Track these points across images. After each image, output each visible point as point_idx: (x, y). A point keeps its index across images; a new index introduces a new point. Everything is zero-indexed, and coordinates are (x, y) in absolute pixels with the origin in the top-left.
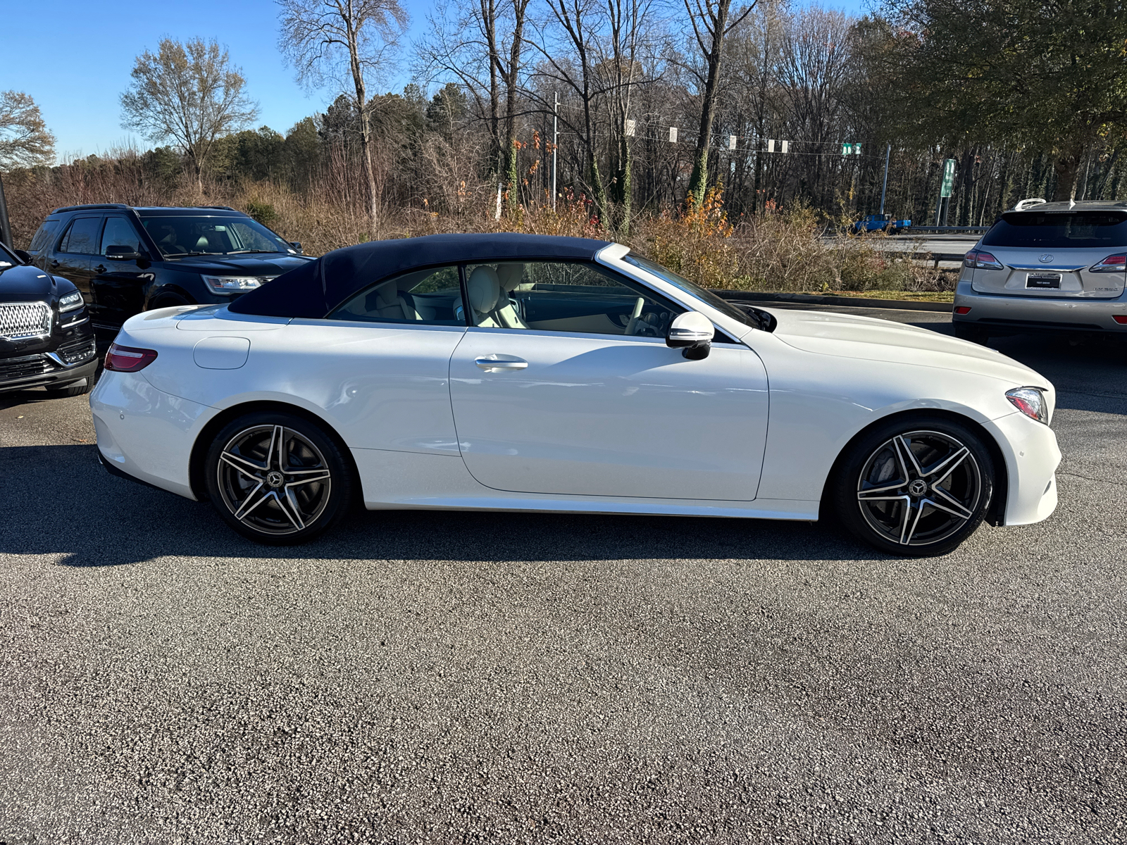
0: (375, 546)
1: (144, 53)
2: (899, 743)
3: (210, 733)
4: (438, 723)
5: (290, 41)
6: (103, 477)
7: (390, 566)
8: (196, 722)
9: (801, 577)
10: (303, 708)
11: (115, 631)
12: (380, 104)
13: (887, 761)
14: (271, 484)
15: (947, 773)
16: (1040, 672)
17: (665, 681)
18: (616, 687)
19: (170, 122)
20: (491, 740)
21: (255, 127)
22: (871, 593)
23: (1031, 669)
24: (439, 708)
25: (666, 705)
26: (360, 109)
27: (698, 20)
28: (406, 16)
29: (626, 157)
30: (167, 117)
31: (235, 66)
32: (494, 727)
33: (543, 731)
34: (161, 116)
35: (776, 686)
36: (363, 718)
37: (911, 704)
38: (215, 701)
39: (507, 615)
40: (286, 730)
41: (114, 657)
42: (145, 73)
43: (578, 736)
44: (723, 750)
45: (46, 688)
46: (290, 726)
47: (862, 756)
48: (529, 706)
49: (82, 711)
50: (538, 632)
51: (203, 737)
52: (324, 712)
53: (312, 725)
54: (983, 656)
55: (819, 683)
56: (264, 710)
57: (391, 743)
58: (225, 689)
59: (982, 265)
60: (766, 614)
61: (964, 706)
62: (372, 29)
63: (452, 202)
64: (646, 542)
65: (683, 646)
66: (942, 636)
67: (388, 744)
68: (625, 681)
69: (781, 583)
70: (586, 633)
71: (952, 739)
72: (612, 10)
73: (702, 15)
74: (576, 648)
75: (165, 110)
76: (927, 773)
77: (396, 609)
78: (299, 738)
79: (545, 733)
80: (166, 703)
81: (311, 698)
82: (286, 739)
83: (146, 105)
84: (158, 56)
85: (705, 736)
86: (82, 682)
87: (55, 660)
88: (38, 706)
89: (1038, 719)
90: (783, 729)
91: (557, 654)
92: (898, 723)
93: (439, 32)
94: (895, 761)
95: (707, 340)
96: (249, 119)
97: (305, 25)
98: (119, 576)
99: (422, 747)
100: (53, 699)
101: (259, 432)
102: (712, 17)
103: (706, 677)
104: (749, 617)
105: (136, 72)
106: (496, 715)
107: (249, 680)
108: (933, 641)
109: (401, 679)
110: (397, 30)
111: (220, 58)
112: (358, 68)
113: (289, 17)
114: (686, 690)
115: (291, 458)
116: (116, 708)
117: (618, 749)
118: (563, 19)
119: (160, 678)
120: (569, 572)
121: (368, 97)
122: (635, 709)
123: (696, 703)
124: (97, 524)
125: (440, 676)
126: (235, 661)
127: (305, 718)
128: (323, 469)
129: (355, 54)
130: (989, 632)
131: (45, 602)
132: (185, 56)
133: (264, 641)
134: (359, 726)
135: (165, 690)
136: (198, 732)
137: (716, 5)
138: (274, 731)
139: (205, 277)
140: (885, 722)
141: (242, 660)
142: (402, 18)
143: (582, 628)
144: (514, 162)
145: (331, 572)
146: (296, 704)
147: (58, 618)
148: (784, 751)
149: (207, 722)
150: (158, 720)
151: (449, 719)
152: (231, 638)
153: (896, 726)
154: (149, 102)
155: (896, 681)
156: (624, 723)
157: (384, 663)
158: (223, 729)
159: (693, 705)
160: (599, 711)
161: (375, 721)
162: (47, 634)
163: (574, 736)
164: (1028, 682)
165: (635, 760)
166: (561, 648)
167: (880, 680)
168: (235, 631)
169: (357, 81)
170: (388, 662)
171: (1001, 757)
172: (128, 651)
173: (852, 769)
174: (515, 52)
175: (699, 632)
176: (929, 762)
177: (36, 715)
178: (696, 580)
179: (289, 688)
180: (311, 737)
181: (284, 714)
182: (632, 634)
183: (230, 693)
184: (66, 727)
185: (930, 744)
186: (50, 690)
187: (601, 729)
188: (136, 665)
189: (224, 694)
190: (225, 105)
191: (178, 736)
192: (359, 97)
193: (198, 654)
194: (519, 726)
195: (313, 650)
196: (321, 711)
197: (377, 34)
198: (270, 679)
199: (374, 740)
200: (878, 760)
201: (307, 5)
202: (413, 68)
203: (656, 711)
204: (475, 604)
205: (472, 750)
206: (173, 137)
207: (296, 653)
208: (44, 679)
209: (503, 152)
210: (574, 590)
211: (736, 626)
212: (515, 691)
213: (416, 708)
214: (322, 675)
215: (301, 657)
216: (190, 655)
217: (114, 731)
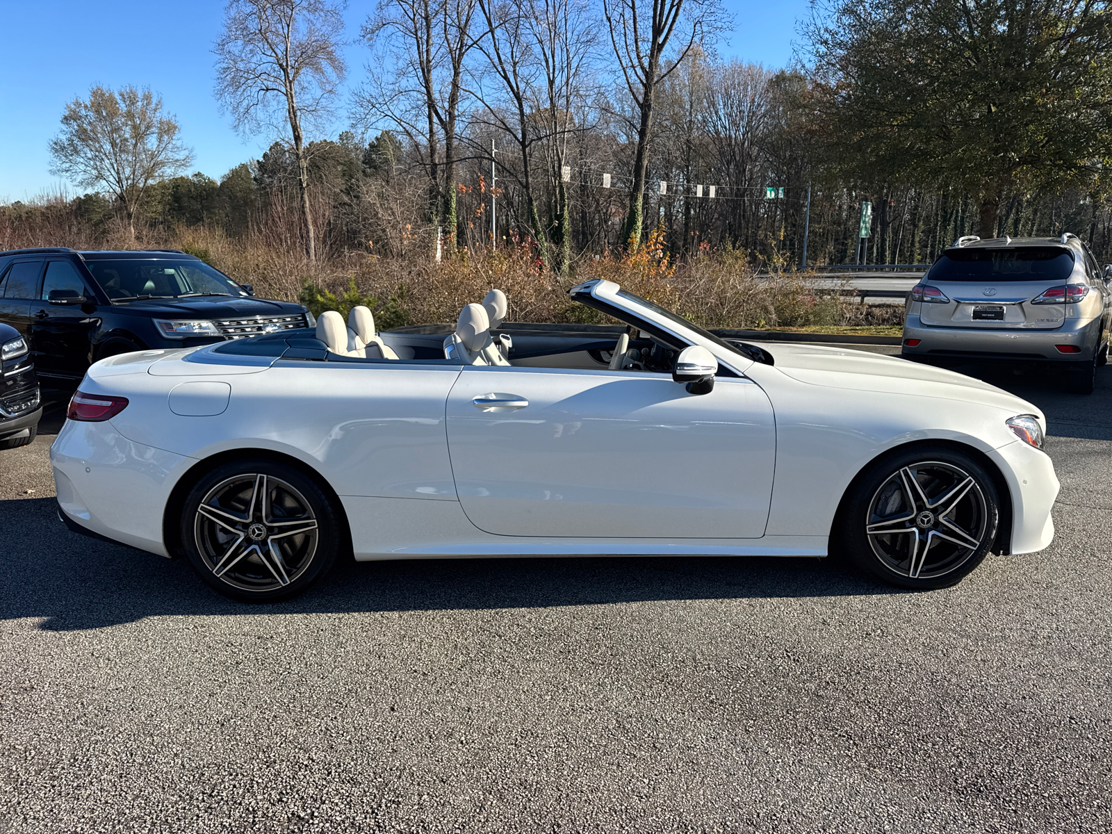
0: (364, 599)
1: (74, 101)
2: (963, 793)
3: (215, 824)
4: (470, 797)
5: (227, 89)
6: (56, 534)
7: (385, 621)
8: (198, 812)
9: (817, 616)
10: (317, 787)
11: (90, 708)
12: (318, 150)
13: (957, 814)
14: (253, 537)
15: (1021, 825)
16: (1082, 707)
17: (704, 737)
18: (654, 746)
19: (101, 168)
20: (532, 815)
21: (188, 173)
22: (891, 630)
23: (1072, 704)
24: (468, 780)
25: (711, 764)
26: (297, 155)
27: (630, 72)
28: (343, 66)
29: (564, 201)
30: (98, 163)
31: (169, 113)
32: (532, 799)
33: (586, 800)
34: (92, 163)
35: (821, 736)
36: (385, 796)
37: (964, 748)
38: (215, 785)
39: (521, 671)
40: (302, 815)
41: (92, 739)
42: (75, 120)
43: (626, 805)
44: (783, 812)
45: (18, 779)
46: (305, 811)
47: (929, 810)
48: (565, 773)
49: (63, 805)
50: (558, 689)
51: (207, 829)
52: (341, 791)
53: (330, 808)
54: (1021, 693)
55: (865, 730)
56: (273, 792)
57: (422, 824)
58: (225, 771)
59: (928, 299)
60: (792, 658)
61: (1018, 749)
62: (310, 78)
63: (395, 244)
64: (651, 584)
65: (714, 697)
66: (975, 673)
67: (419, 825)
68: (662, 739)
69: (799, 624)
70: (609, 687)
71: (1016, 786)
72: (547, 61)
73: (633, 66)
74: (603, 704)
75: (96, 156)
76: (1001, 825)
77: (400, 670)
78: (318, 824)
79: (589, 803)
80: (160, 790)
81: (324, 776)
82: (303, 826)
83: (76, 151)
84: (89, 104)
85: (761, 796)
86: (59, 770)
87: (25, 746)
88: (10, 802)
89: (1095, 758)
90: (840, 784)
91: (584, 713)
92: (956, 770)
93: (377, 81)
94: (964, 814)
95: (711, 375)
96: (183, 165)
97: (241, 73)
98: (87, 643)
99: (457, 826)
100: (28, 792)
101: (240, 482)
102: (643, 68)
103: (746, 730)
104: (776, 662)
105: (66, 120)
106: (531, 785)
107: (250, 759)
108: (968, 679)
109: (420, 749)
110: (334, 79)
111: (153, 106)
112: (295, 116)
113: (225, 65)
114: (729, 746)
115: (274, 508)
116: (102, 799)
117: (672, 817)
118: (500, 69)
119: (149, 760)
120: (577, 620)
121: (305, 143)
122: (679, 770)
123: (742, 760)
124: (55, 587)
125: (462, 743)
126: (232, 736)
127: (321, 799)
128: (310, 519)
129: (293, 102)
130: (1020, 667)
131: (6, 678)
132: (116, 103)
133: (261, 712)
134: (383, 806)
135: (156, 774)
136: (201, 823)
137: (647, 57)
138: (288, 817)
139: (156, 321)
140: (943, 771)
141: (240, 735)
142: (339, 68)
143: (603, 682)
144: (454, 206)
145: (322, 630)
146: (308, 783)
147: (22, 695)
148: (848, 809)
149: (210, 810)
150: (153, 811)
151: (480, 793)
152: (224, 710)
153: (955, 774)
154: (79, 148)
155: (942, 724)
156: (671, 786)
157: (398, 732)
158: (229, 818)
159: (740, 762)
160: (641, 774)
161: (400, 799)
162: (12, 716)
163: (621, 805)
164: (1073, 719)
165: (692, 828)
166: (587, 706)
167: (925, 723)
168: (226, 701)
169: (295, 128)
170: (402, 729)
171: (1071, 803)
172: (108, 731)
173: (923, 826)
174: (453, 100)
175: (728, 681)
176: (1000, 813)
177: (9, 813)
178: (711, 624)
179: (296, 765)
180: (331, 821)
181: (297, 796)
182: (659, 687)
183: (231, 775)
184: (46, 825)
185: (995, 793)
186: (22, 782)
187: (648, 795)
188: (120, 747)
189: (224, 776)
190: (159, 152)
191: (179, 830)
192: (297, 144)
193: (189, 730)
194: (559, 797)
195: (317, 720)
196: (337, 790)
197: (314, 82)
198: (274, 756)
199: (403, 822)
200: (947, 813)
201: (243, 55)
202: (352, 116)
203: (703, 771)
204: (484, 661)
205: (513, 827)
206: (104, 183)
207: (298, 724)
208: (14, 769)
209: (443, 197)
210: (587, 640)
211: (764, 673)
212: (546, 757)
213: (442, 781)
214: (332, 748)
215: (305, 728)
216: (180, 732)
217: (103, 828)
